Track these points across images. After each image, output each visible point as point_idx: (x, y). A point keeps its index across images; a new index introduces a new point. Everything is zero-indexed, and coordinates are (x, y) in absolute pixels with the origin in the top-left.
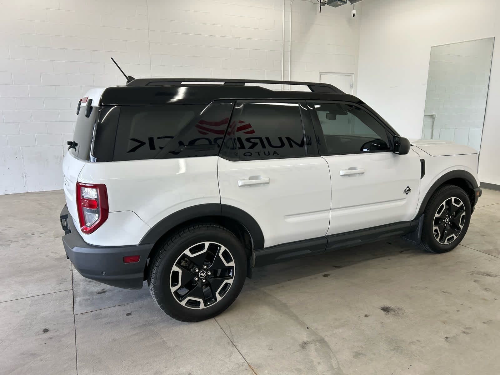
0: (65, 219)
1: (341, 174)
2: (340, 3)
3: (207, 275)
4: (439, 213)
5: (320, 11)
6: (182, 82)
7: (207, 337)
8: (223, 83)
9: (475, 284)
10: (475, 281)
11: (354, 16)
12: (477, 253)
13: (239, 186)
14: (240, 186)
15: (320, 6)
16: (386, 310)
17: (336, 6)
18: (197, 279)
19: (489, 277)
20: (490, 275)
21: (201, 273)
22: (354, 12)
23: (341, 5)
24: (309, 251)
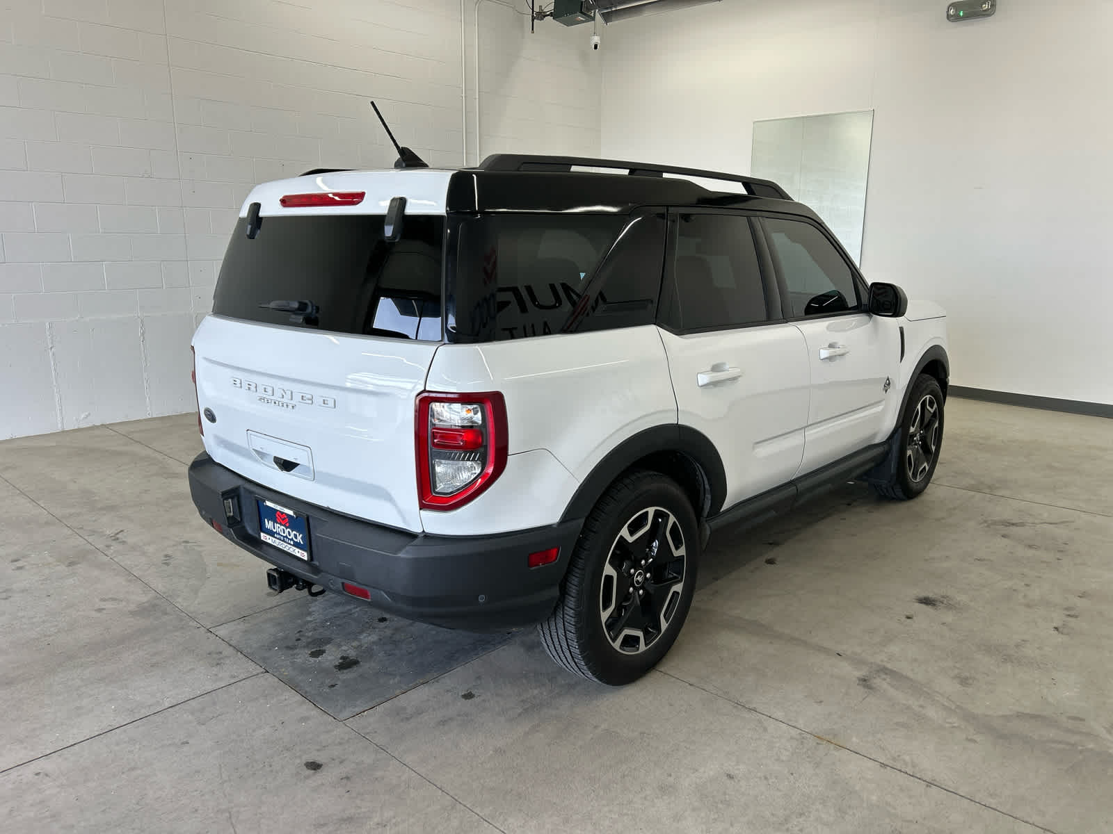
0: (230, 500)
1: (822, 357)
2: (582, 19)
3: (646, 578)
4: (913, 426)
5: (533, 29)
6: (572, 165)
7: (682, 706)
8: (626, 172)
9: (1005, 541)
10: (1004, 536)
11: (596, 47)
12: (960, 492)
13: (700, 384)
14: (702, 386)
15: (533, 21)
16: (926, 601)
17: (569, 24)
18: (631, 589)
19: (1014, 527)
20: (1013, 524)
21: (637, 577)
22: (596, 39)
23: (583, 22)
24: (773, 513)
